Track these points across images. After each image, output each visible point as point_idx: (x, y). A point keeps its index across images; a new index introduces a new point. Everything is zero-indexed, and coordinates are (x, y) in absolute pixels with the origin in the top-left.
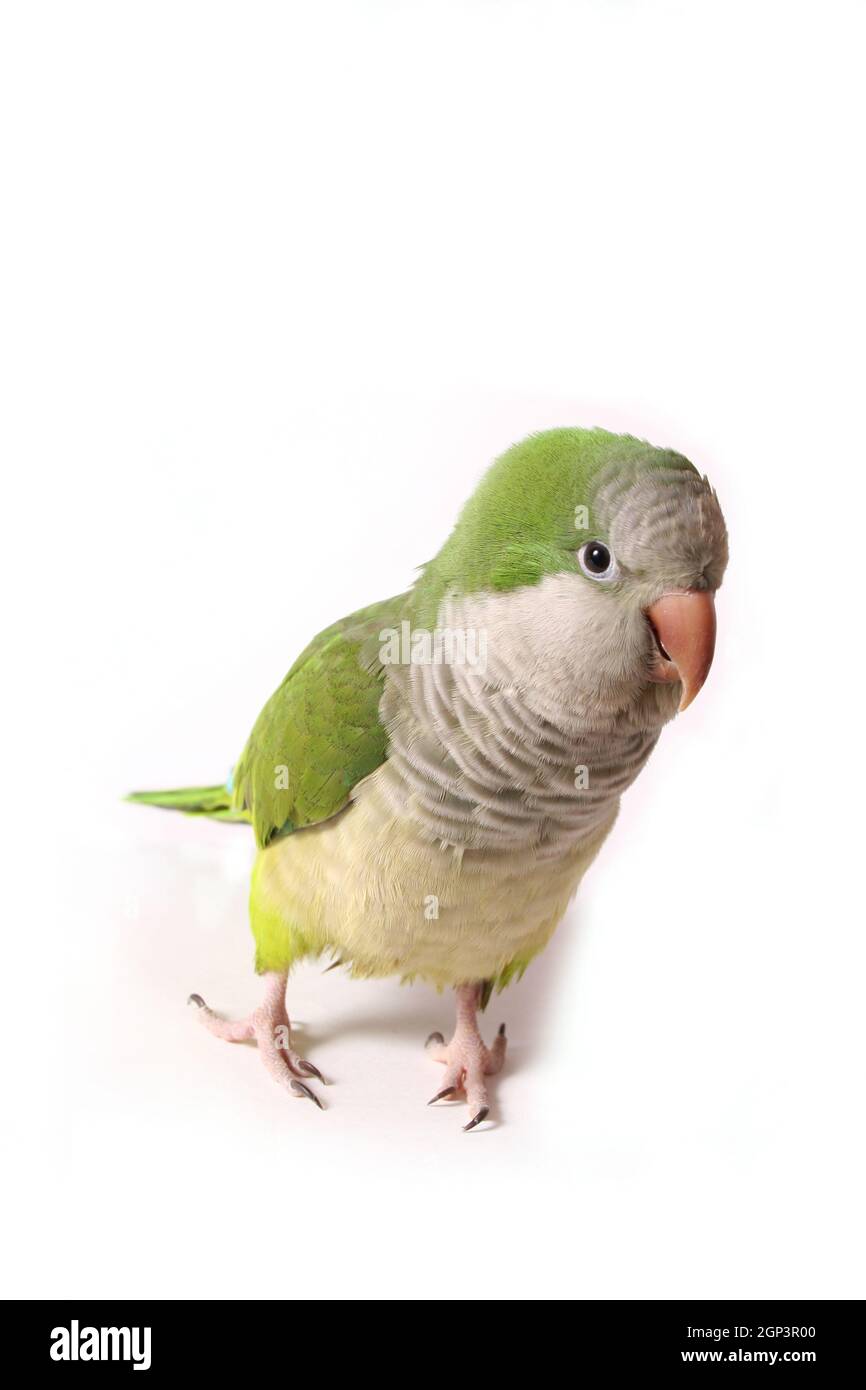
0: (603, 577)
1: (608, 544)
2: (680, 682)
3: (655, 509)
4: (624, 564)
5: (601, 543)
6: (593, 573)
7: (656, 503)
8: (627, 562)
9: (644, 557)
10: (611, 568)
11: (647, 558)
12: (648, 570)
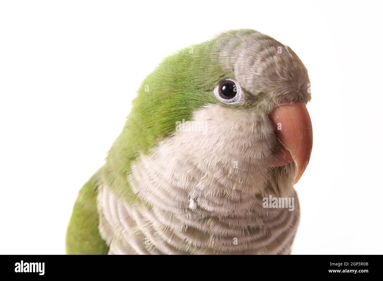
0: (233, 101)
1: (234, 79)
2: (293, 163)
3: (262, 53)
4: (247, 90)
5: (230, 79)
6: (226, 100)
7: (262, 49)
8: (250, 88)
9: (261, 83)
10: (238, 94)
11: (263, 83)
12: (264, 91)
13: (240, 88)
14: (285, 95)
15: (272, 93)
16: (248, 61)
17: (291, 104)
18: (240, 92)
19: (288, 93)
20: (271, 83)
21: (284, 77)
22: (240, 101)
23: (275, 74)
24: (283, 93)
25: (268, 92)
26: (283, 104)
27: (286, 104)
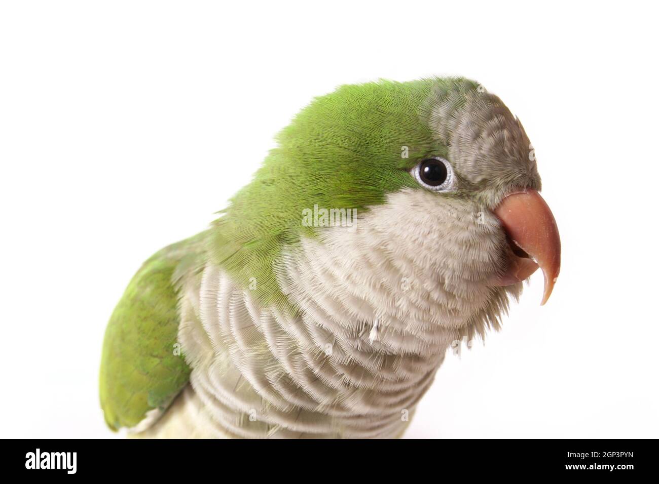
0: (441, 189)
1: (446, 159)
5: (439, 158)
6: (431, 187)
7: (491, 118)
8: (469, 173)
9: (484, 165)
10: (448, 180)
11: (487, 165)
12: (488, 177)
13: (452, 172)
14: (517, 179)
15: (499, 179)
16: (471, 132)
17: (524, 192)
18: (452, 178)
19: (520, 177)
20: (497, 165)
21: (514, 156)
22: (451, 189)
23: (503, 153)
24: (514, 177)
25: (495, 177)
26: (515, 193)
27: (518, 192)
